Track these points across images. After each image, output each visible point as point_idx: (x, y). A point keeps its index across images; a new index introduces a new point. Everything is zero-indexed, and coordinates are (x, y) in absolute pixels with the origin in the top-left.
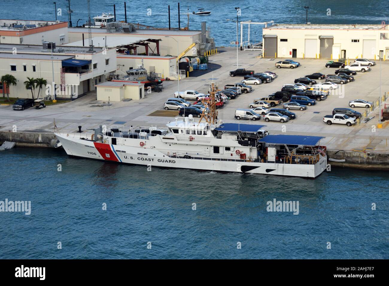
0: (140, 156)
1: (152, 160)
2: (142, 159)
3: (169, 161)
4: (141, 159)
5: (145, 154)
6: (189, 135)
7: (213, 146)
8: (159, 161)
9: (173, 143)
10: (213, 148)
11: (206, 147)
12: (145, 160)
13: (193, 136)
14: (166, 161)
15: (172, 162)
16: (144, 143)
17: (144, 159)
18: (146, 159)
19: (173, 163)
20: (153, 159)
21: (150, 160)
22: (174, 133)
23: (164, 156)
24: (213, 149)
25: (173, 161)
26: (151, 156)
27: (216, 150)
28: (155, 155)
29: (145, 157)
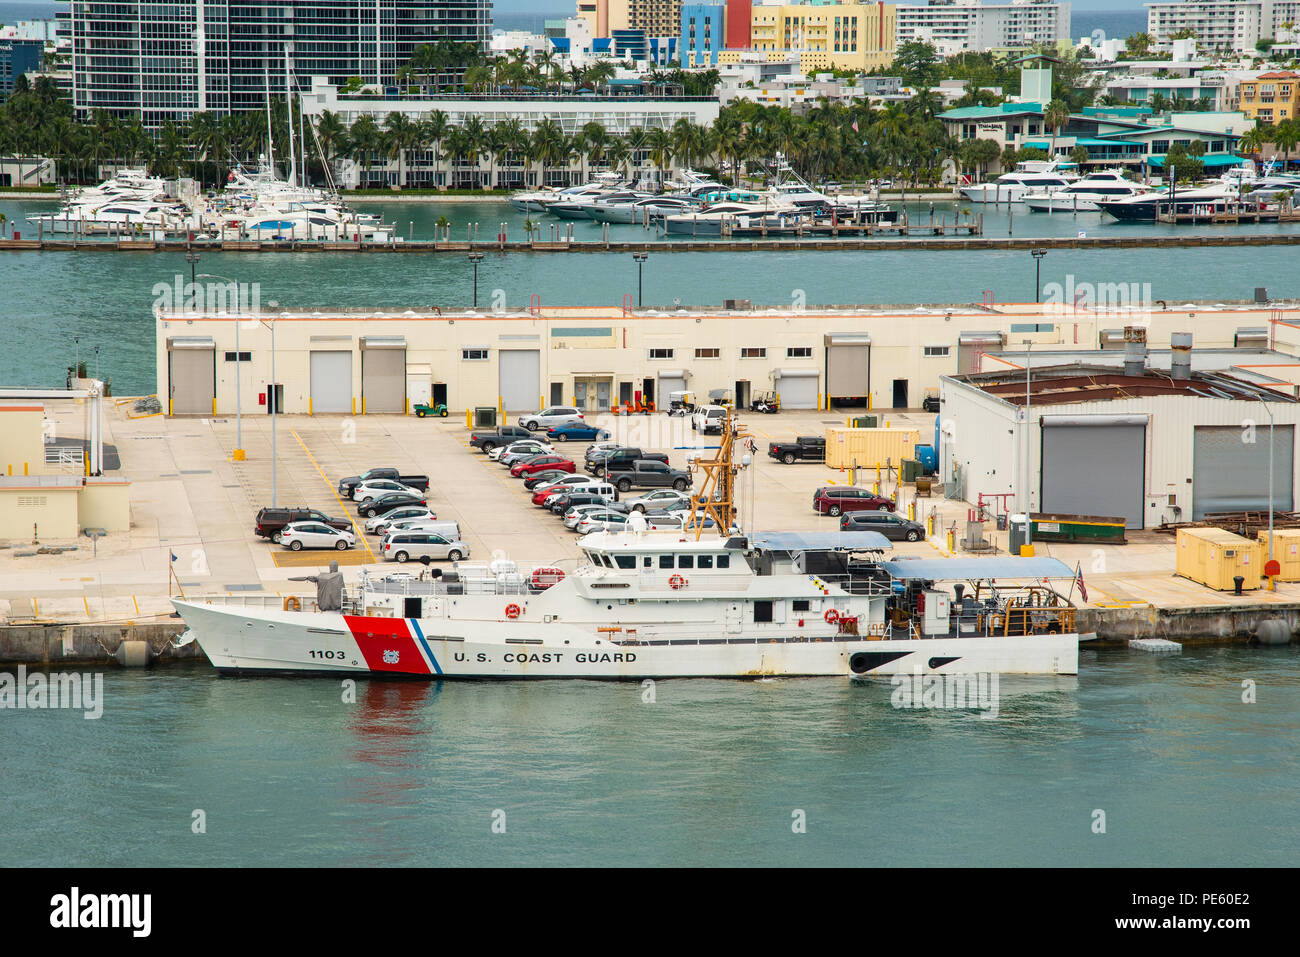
0: (516, 649)
1: (555, 658)
2: (523, 658)
3: (616, 655)
4: (515, 658)
5: (529, 642)
6: (668, 573)
7: (751, 599)
8: (580, 658)
9: (619, 600)
10: (751, 607)
11: (730, 606)
12: (532, 659)
13: (685, 573)
14: (606, 657)
15: (624, 658)
16: (521, 606)
17: (528, 659)
18: (535, 658)
19: (627, 660)
20: (558, 655)
21: (547, 658)
22: (621, 567)
23: (598, 643)
24: (753, 610)
25: (627, 655)
26: (551, 644)
27: (763, 611)
28: (567, 642)
29: (530, 650)
